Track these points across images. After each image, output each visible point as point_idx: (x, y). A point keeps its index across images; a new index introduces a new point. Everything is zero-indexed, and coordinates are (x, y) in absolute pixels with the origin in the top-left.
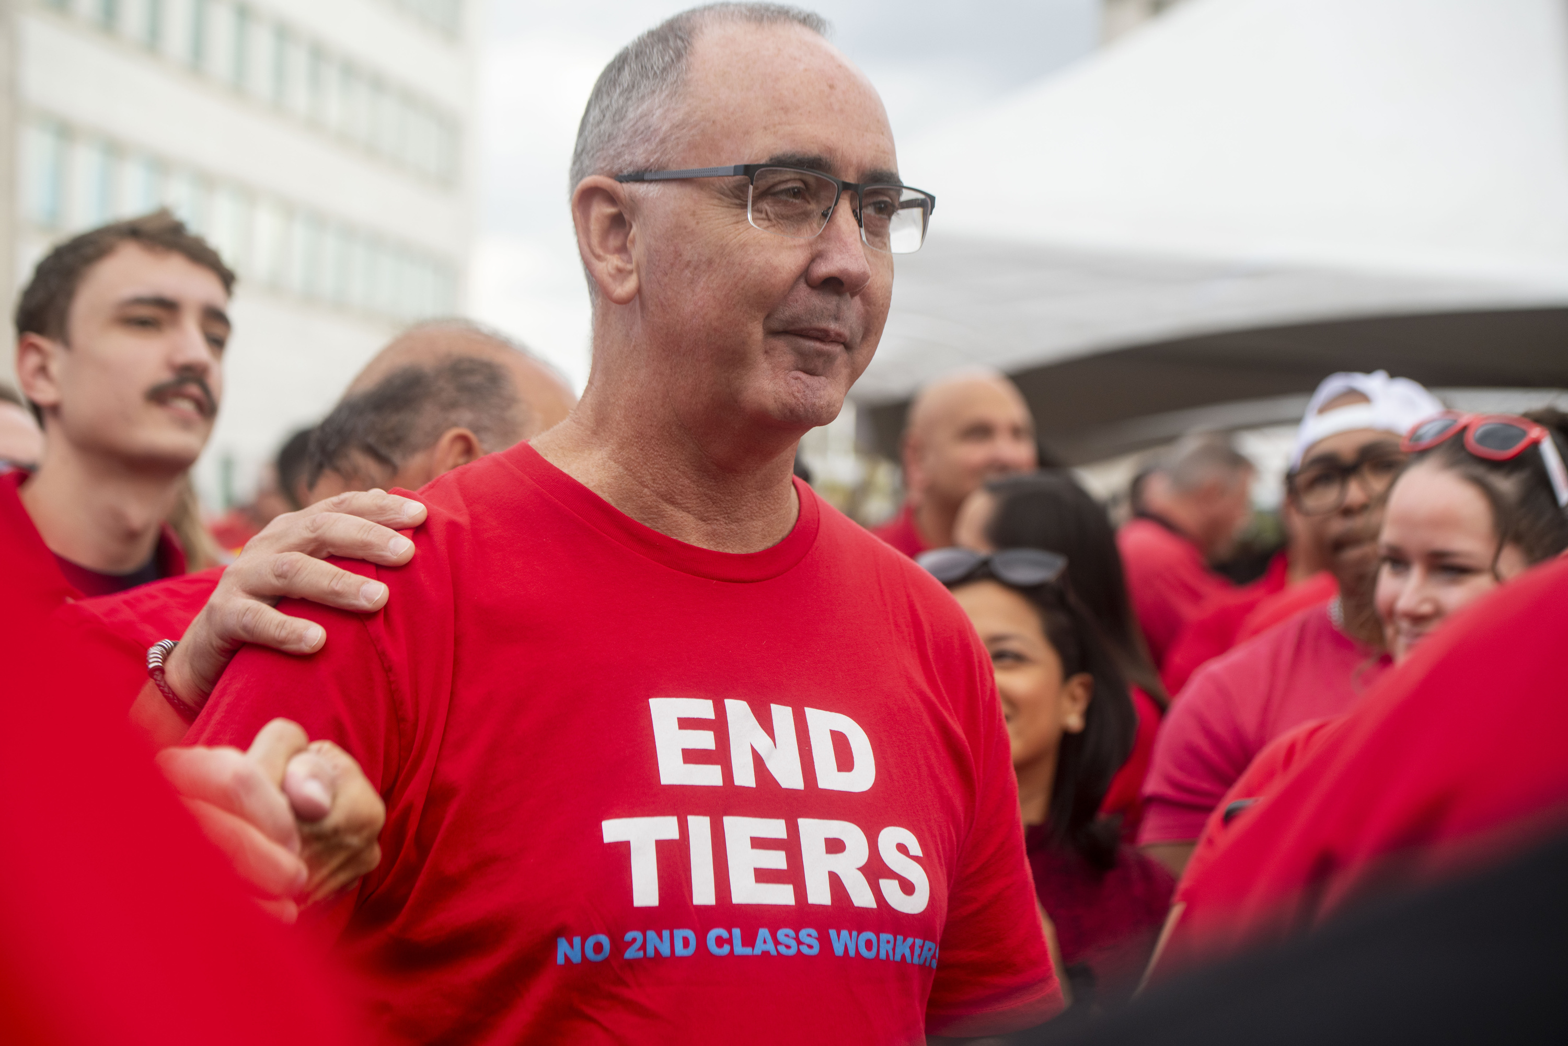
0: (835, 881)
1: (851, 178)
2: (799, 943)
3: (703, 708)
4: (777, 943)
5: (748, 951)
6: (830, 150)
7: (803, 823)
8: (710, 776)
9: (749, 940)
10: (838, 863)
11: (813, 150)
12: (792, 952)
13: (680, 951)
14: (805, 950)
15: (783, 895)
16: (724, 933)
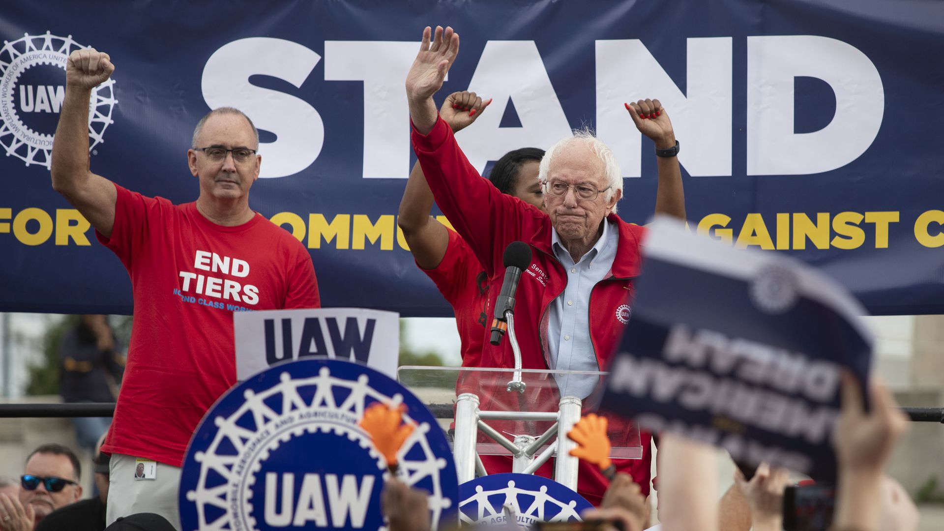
0: (231, 295)
1: (230, 149)
2: (219, 305)
3: (209, 254)
4: (214, 304)
5: (207, 305)
6: (224, 143)
7: (226, 281)
8: (207, 268)
9: (207, 302)
10: (232, 290)
11: (220, 144)
12: (217, 307)
13: (191, 301)
14: (220, 307)
15: (218, 295)
16: (202, 300)
